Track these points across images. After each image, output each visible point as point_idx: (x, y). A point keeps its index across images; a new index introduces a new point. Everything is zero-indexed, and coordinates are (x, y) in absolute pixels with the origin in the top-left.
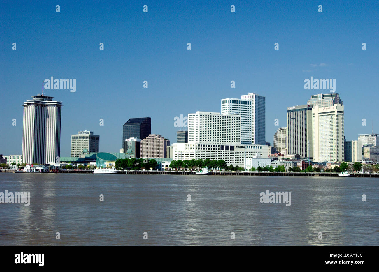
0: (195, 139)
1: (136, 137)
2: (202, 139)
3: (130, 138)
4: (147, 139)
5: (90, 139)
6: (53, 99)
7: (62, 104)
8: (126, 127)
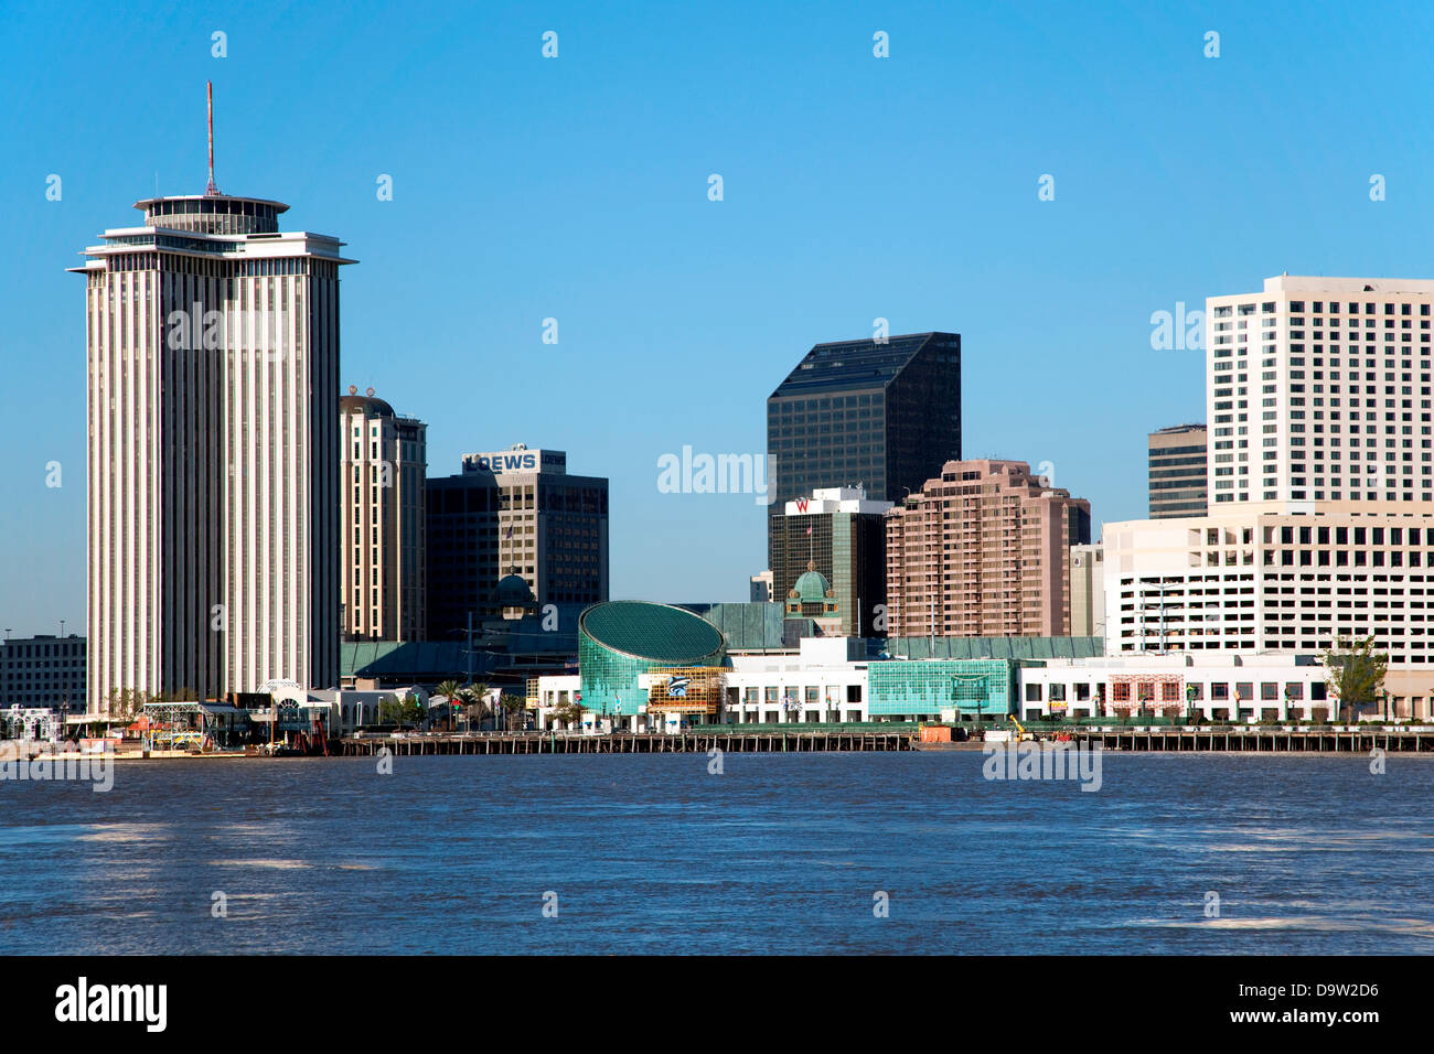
0: (1257, 489)
1: (859, 487)
2: (1310, 489)
3: (817, 493)
4: (933, 493)
5: (541, 507)
6: (280, 217)
7: (343, 253)
8: (787, 407)
